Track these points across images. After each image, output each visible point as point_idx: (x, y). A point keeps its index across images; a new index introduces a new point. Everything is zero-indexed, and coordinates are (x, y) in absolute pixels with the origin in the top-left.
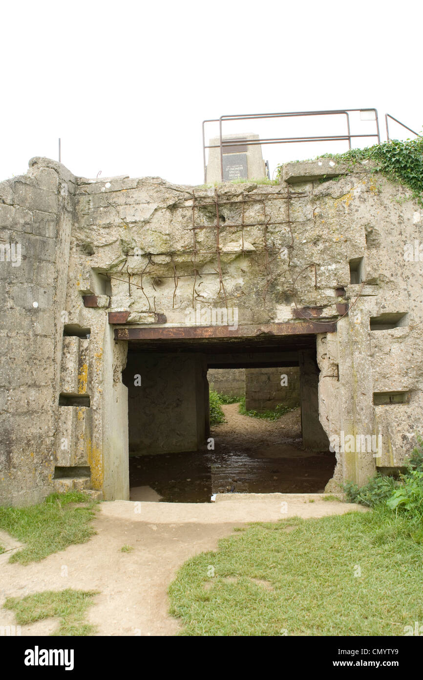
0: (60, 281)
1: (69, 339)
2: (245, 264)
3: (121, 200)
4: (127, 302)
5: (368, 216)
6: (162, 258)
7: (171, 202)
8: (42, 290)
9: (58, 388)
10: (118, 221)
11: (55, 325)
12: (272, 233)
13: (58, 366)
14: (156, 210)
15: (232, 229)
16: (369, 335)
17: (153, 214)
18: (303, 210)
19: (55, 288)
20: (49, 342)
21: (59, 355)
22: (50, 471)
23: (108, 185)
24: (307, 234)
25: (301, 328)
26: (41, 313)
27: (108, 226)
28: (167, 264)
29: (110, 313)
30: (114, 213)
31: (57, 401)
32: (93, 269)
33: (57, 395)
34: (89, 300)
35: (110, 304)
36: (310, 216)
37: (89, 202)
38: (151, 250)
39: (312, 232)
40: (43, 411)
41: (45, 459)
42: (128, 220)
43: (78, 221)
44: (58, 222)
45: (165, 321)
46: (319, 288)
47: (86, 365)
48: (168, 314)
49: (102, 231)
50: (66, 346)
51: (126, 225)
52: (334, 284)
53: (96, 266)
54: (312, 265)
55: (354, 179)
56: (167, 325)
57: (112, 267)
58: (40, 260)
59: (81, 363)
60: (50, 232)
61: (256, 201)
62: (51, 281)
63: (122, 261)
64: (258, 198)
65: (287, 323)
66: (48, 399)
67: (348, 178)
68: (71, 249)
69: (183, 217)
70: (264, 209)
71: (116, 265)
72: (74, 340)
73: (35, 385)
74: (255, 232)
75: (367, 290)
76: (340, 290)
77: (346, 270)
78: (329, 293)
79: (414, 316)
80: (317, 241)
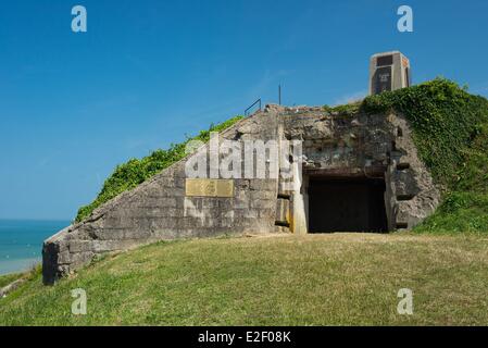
3: (302, 117)
5: (398, 122)
6: (319, 140)
7: (321, 118)
9: (277, 192)
10: (301, 126)
13: (277, 184)
14: (316, 121)
15: (347, 129)
16: (396, 172)
17: (314, 123)
18: (375, 120)
22: (273, 222)
23: (297, 110)
25: (375, 170)
27: (297, 128)
28: (321, 143)
30: (300, 123)
31: (277, 197)
33: (277, 194)
37: (290, 118)
38: (314, 138)
39: (377, 129)
40: (271, 199)
41: (272, 217)
42: (305, 126)
43: (286, 126)
44: (277, 129)
46: (379, 153)
48: (321, 163)
49: (295, 130)
51: (304, 128)
52: (386, 151)
54: (378, 143)
56: (321, 168)
60: (274, 133)
65: (369, 167)
66: (273, 196)
68: (283, 137)
69: (327, 123)
73: (268, 190)
74: (356, 130)
75: (397, 154)
76: (388, 154)
77: (390, 145)
78: (384, 155)
79: (411, 164)
80: (379, 133)
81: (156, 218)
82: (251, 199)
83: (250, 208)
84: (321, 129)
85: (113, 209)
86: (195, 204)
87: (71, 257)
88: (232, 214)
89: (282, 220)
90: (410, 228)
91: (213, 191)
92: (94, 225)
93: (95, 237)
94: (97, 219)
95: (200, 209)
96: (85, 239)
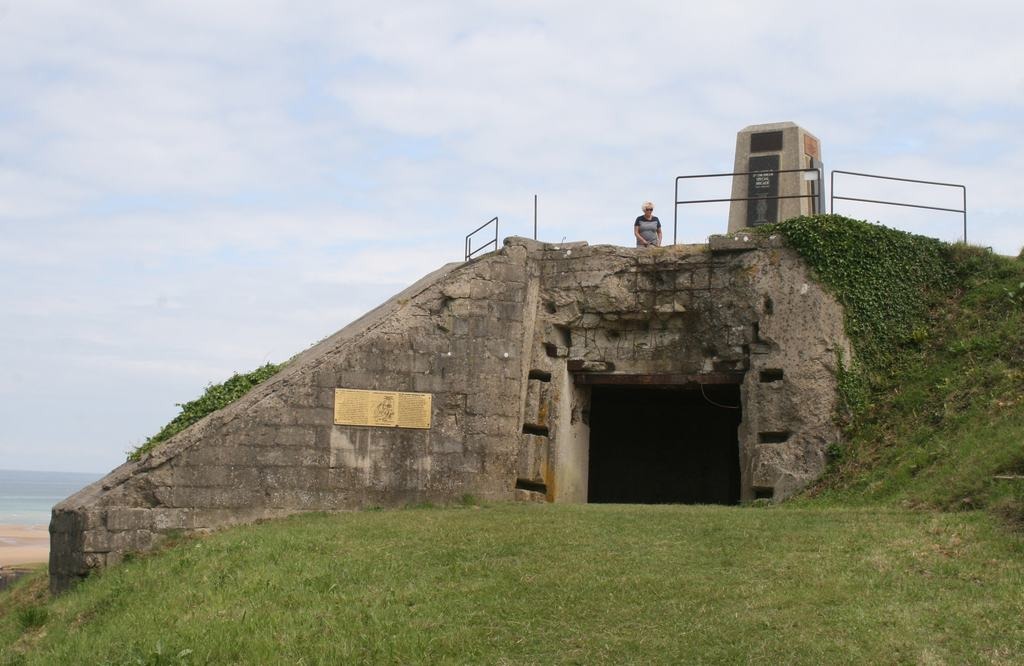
0: (526, 336)
1: (533, 381)
2: (679, 323)
3: (579, 266)
4: (583, 352)
5: (766, 286)
6: (612, 315)
7: (617, 269)
8: (512, 344)
9: (522, 418)
10: (575, 285)
11: (521, 371)
12: (698, 298)
13: (523, 403)
14: (605, 276)
15: (668, 293)
16: (758, 386)
17: (603, 280)
18: (722, 279)
19: (522, 341)
20: (516, 384)
21: (524, 394)
22: (513, 481)
23: (569, 252)
24: (723, 300)
25: (720, 379)
26: (510, 362)
27: (568, 289)
28: (616, 321)
29: (569, 362)
30: (573, 278)
31: (521, 429)
32: (555, 325)
33: (522, 424)
34: (551, 350)
35: (568, 354)
36: (727, 284)
37: (553, 267)
38: (601, 310)
39: (726, 298)
40: (510, 435)
41: (510, 472)
42: (584, 284)
43: (544, 284)
44: (525, 289)
45: (614, 370)
46: (730, 346)
47: (547, 402)
48: (616, 363)
49: (563, 293)
50: (530, 387)
51: (582, 289)
52: (742, 342)
53: (556, 322)
54: (726, 326)
55: (761, 254)
56: (616, 372)
57: (570, 323)
58: (511, 321)
59: (542, 401)
60: (519, 298)
61: (687, 270)
62: (518, 336)
63: (578, 319)
64: (687, 267)
65: (709, 374)
66: (514, 427)
67: (757, 252)
68: (538, 307)
69: (629, 281)
70: (691, 276)
71: (573, 322)
72: (537, 383)
73: (504, 415)
74: (684, 296)
75: (761, 349)
76: (746, 348)
77: (750, 331)
78: (738, 350)
79: (787, 372)
80: (730, 306)
81: (275, 468)
82: (468, 432)
83: (466, 450)
84: (614, 292)
85: (190, 449)
86: (353, 442)
87: (109, 540)
88: (428, 463)
89: (531, 477)
90: (778, 496)
91: (390, 415)
92: (154, 478)
93: (156, 503)
94: (161, 465)
95: (362, 451)
96: (136, 504)
